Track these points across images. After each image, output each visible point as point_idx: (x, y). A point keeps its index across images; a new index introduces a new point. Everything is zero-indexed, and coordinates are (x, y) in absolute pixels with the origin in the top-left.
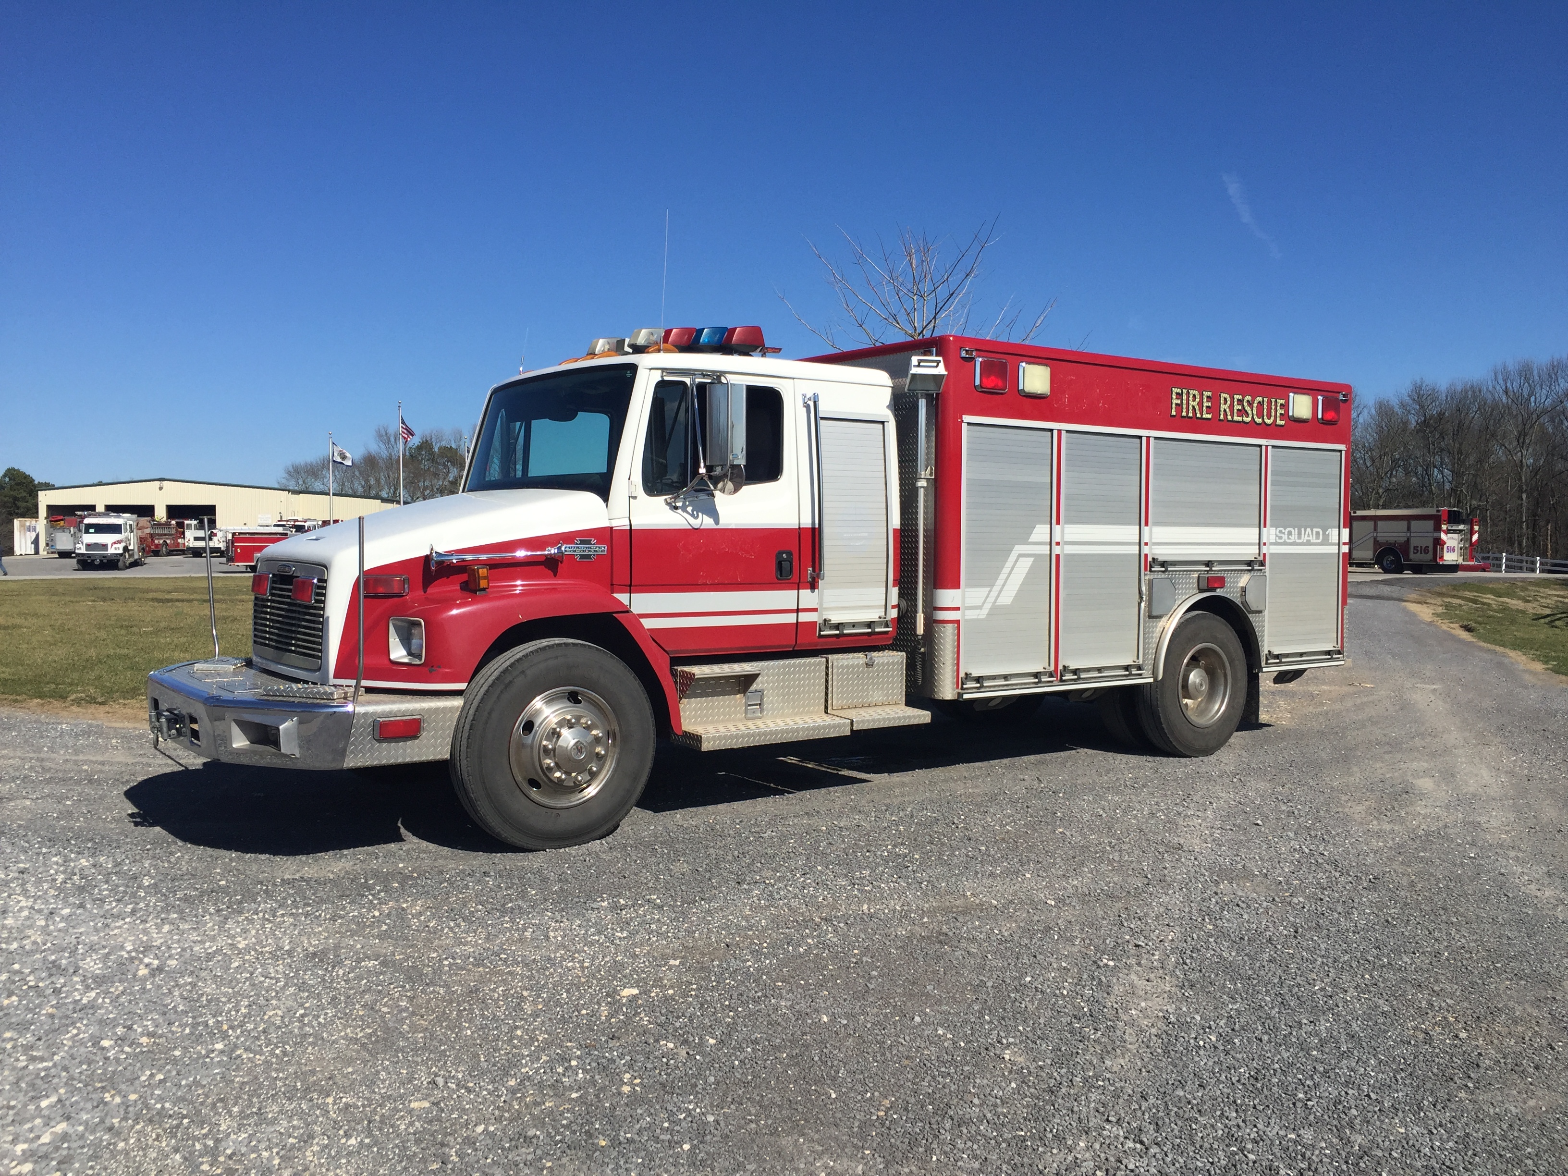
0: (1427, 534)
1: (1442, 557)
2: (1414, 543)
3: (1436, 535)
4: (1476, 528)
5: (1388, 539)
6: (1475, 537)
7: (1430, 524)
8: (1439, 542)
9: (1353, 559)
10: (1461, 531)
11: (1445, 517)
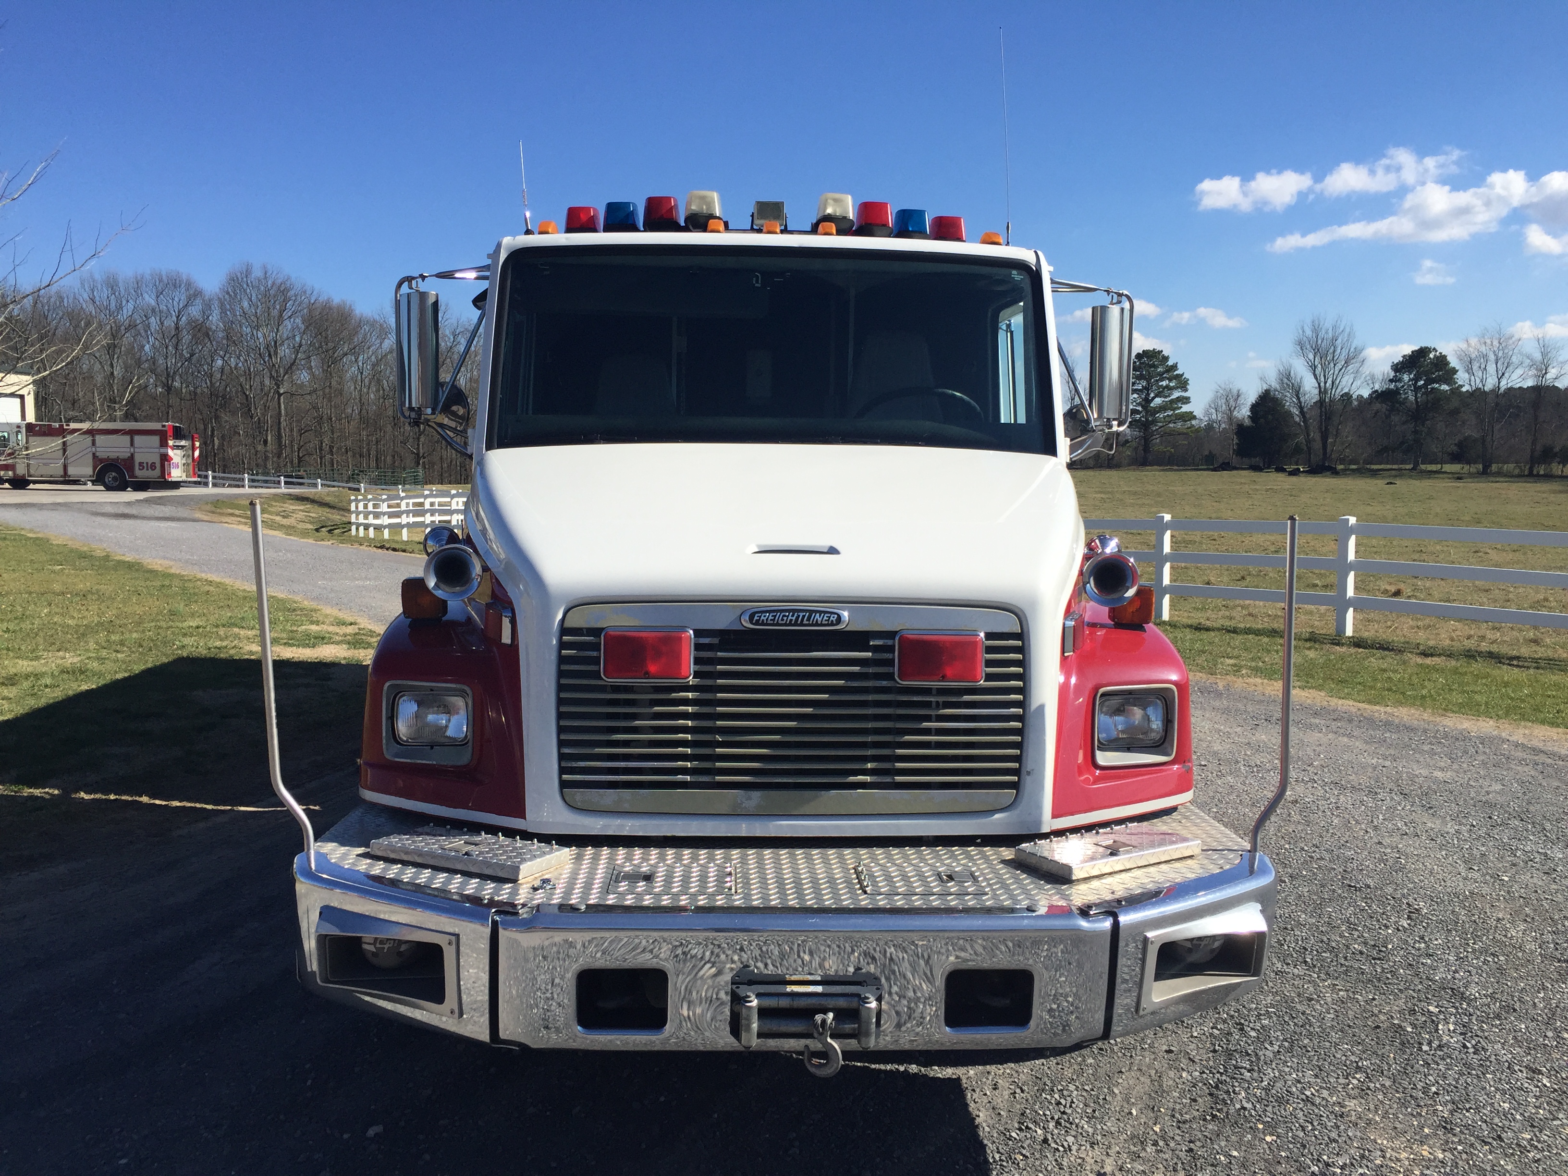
0: (152, 450)
1: (169, 474)
2: (138, 459)
3: (163, 450)
4: (197, 444)
5: (109, 454)
6: (197, 453)
7: (156, 440)
8: (165, 458)
9: (69, 476)
10: (183, 447)
11: (170, 433)
